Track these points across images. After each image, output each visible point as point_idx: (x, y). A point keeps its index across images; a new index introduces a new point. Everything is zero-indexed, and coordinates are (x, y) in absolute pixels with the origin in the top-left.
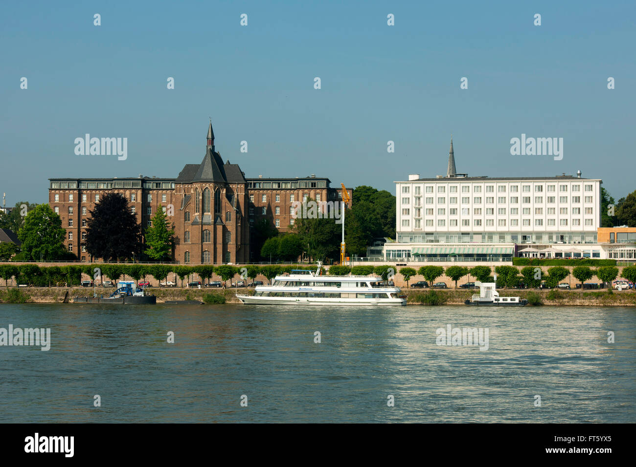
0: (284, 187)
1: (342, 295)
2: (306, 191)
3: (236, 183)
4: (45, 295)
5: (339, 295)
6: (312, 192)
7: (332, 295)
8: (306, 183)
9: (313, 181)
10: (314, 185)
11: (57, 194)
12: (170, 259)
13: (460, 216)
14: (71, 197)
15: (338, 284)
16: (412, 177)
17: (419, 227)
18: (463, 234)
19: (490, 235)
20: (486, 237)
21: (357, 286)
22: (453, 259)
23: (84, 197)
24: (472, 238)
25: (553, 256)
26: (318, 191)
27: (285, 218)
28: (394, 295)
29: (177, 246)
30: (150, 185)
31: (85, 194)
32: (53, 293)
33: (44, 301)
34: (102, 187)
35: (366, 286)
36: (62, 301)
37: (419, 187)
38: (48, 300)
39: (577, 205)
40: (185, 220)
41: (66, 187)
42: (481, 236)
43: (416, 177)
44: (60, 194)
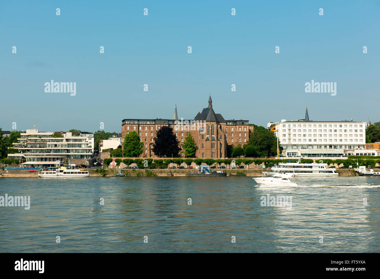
0: (228, 124)
1: (313, 172)
2: (240, 126)
3: (222, 122)
4: (161, 172)
5: (311, 172)
6: (243, 126)
7: (308, 172)
8: (240, 123)
9: (243, 122)
10: (243, 123)
11: (128, 126)
12: (193, 156)
13: (307, 138)
14: (135, 128)
15: (311, 167)
16: (283, 121)
17: (290, 142)
18: (309, 145)
19: (320, 146)
20: (319, 146)
21: (319, 167)
22: (322, 156)
23: (140, 128)
24: (313, 147)
25: (355, 154)
26: (245, 126)
27: (229, 138)
28: (335, 172)
29: (197, 150)
30: (170, 123)
31: (140, 126)
32: (165, 171)
33: (162, 175)
34: (148, 123)
35: (323, 167)
36: (171, 175)
37: (290, 125)
38: (163, 175)
39: (356, 133)
40: (202, 139)
41: (132, 123)
42: (316, 146)
43: (285, 120)
44: (129, 126)
